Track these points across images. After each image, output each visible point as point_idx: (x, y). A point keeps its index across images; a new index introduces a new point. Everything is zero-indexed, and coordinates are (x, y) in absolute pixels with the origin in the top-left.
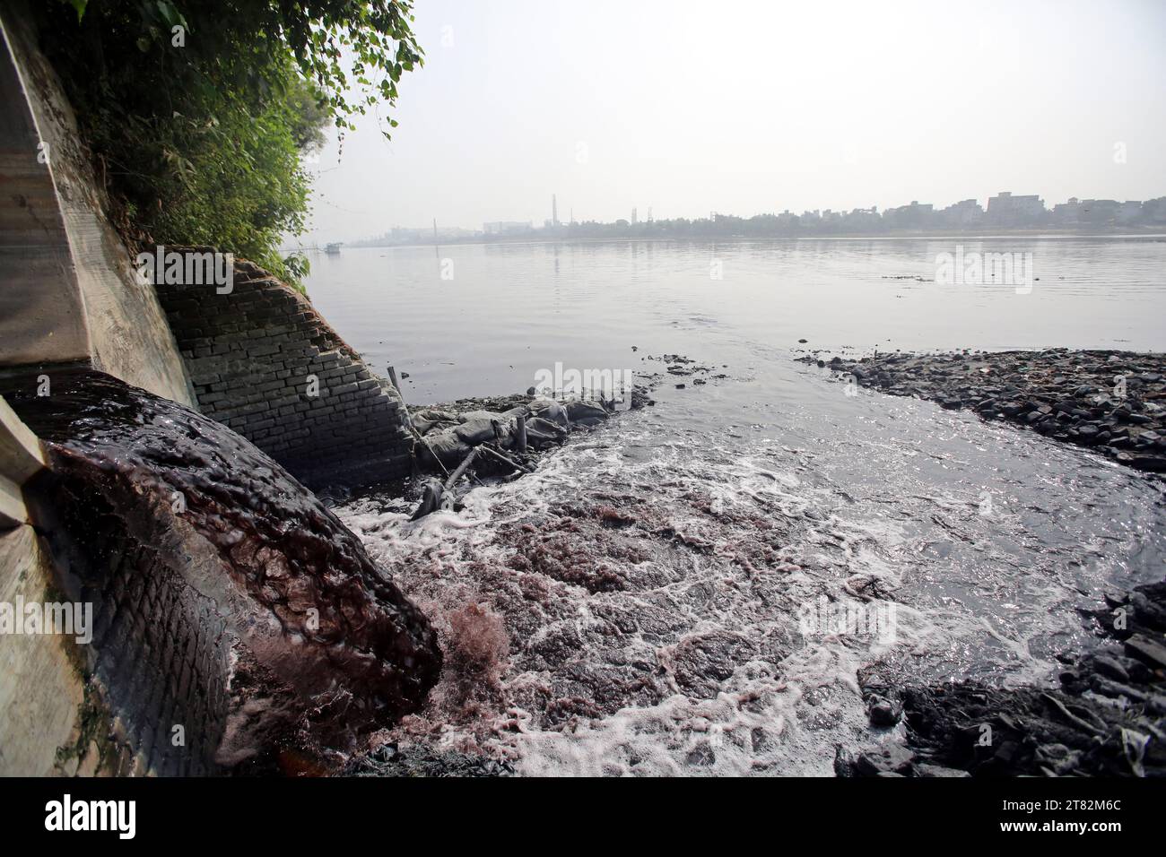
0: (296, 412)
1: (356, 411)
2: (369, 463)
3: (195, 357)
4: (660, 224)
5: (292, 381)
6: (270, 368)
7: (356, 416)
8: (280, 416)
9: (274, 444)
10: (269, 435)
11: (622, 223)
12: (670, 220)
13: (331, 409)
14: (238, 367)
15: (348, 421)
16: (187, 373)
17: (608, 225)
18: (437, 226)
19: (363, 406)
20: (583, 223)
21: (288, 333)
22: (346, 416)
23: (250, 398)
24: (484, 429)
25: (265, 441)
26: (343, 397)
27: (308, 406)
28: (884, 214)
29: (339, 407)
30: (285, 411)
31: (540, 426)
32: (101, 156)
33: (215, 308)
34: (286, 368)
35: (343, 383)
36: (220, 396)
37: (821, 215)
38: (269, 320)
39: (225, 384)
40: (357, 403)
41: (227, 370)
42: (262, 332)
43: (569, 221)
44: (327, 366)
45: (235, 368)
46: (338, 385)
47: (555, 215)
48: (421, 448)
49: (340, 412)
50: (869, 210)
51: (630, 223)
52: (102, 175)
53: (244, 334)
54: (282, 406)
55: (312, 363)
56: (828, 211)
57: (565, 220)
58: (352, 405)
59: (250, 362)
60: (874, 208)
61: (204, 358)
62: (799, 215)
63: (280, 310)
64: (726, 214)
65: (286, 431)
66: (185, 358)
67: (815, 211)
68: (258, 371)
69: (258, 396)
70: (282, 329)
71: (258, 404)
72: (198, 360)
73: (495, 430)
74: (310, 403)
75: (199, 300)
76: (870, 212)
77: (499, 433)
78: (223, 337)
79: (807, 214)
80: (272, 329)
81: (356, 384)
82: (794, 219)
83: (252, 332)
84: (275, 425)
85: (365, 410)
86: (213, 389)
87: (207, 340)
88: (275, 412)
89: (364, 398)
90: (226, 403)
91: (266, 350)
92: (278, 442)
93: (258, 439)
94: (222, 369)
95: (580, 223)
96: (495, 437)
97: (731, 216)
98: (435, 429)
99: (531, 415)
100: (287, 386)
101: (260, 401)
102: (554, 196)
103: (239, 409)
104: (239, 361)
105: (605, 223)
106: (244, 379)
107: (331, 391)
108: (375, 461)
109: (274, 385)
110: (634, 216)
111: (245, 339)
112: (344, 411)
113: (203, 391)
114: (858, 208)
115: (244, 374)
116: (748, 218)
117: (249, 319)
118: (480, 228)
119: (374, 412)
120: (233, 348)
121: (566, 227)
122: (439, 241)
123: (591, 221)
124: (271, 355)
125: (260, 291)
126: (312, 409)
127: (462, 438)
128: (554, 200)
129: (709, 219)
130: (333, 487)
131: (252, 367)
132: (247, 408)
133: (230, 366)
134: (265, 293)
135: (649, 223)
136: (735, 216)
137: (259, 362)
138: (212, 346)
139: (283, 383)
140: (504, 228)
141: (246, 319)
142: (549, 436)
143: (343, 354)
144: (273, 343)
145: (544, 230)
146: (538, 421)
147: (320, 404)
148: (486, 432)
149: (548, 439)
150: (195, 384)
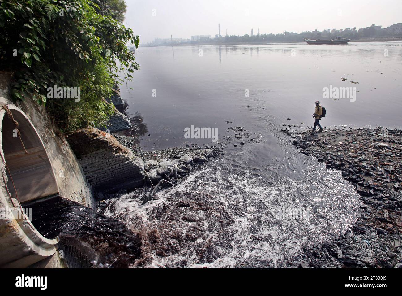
0: (110, 171)
1: (127, 169)
2: (132, 182)
3: (82, 160)
4: (262, 36)
5: (108, 163)
6: (102, 161)
7: (127, 170)
8: (106, 173)
9: (105, 180)
10: (103, 178)
11: (247, 36)
12: (267, 34)
13: (120, 169)
14: (93, 161)
15: (125, 172)
17: (241, 37)
18: (172, 37)
20: (231, 36)
21: (106, 151)
22: (124, 171)
23: (97, 169)
24: (165, 170)
25: (102, 179)
26: (123, 166)
27: (113, 169)
28: (359, 30)
29: (122, 169)
30: (107, 171)
31: (183, 168)
33: (86, 147)
34: (106, 160)
35: (123, 162)
36: (89, 169)
37: (331, 31)
38: (101, 148)
39: (90, 166)
40: (127, 167)
41: (90, 162)
42: (99, 151)
43: (225, 35)
44: (118, 158)
45: (92, 162)
46: (121, 163)
47: (219, 33)
48: (147, 177)
50: (353, 29)
51: (250, 35)
52: (53, 122)
53: (94, 153)
54: (106, 170)
55: (113, 158)
56: (334, 30)
57: (223, 35)
58: (126, 168)
59: (96, 160)
60: (355, 28)
61: (84, 160)
62: (321, 31)
63: (103, 145)
64: (290, 32)
65: (108, 176)
66: (79, 161)
67: (328, 30)
68: (99, 162)
69: (99, 168)
70: (104, 150)
71: (100, 170)
72: (82, 161)
73: (169, 170)
74: (114, 168)
75: (81, 145)
76: (353, 30)
77: (170, 171)
78: (88, 154)
79: (325, 31)
80: (101, 150)
81: (126, 162)
82: (319, 34)
83: (97, 152)
84: (105, 175)
85: (129, 169)
86: (87, 167)
87: (84, 155)
88: (104, 172)
89: (129, 166)
90: (91, 171)
91: (101, 156)
92: (106, 179)
93: (100, 179)
94: (89, 162)
95: (229, 36)
97: (292, 32)
98: (152, 169)
99: (181, 164)
100: (107, 164)
101: (100, 169)
102: (219, 24)
103: (95, 172)
104: (93, 160)
105: (240, 36)
106: (95, 164)
107: (119, 165)
108: (134, 182)
109: (104, 164)
110: (252, 32)
111: (94, 154)
112: (124, 170)
113: (85, 168)
114: (347, 28)
115: (95, 163)
116: (299, 33)
117: (95, 149)
118: (190, 38)
119: (132, 169)
120: (91, 156)
121: (223, 38)
122: (173, 43)
123: (234, 35)
124: (102, 157)
125: (97, 141)
126: (114, 170)
127: (159, 174)
128: (219, 26)
129: (283, 34)
130: (122, 190)
131: (97, 161)
132: (97, 172)
133: (91, 161)
134: (99, 141)
135: (258, 35)
136: (294, 32)
137: (99, 159)
138: (86, 157)
139: (106, 164)
140: (199, 38)
141: (94, 148)
142: (185, 171)
143: (123, 153)
144: (102, 154)
145: (215, 39)
146: (182, 166)
147: (117, 168)
148: (166, 172)
149: (185, 172)
150: (82, 167)
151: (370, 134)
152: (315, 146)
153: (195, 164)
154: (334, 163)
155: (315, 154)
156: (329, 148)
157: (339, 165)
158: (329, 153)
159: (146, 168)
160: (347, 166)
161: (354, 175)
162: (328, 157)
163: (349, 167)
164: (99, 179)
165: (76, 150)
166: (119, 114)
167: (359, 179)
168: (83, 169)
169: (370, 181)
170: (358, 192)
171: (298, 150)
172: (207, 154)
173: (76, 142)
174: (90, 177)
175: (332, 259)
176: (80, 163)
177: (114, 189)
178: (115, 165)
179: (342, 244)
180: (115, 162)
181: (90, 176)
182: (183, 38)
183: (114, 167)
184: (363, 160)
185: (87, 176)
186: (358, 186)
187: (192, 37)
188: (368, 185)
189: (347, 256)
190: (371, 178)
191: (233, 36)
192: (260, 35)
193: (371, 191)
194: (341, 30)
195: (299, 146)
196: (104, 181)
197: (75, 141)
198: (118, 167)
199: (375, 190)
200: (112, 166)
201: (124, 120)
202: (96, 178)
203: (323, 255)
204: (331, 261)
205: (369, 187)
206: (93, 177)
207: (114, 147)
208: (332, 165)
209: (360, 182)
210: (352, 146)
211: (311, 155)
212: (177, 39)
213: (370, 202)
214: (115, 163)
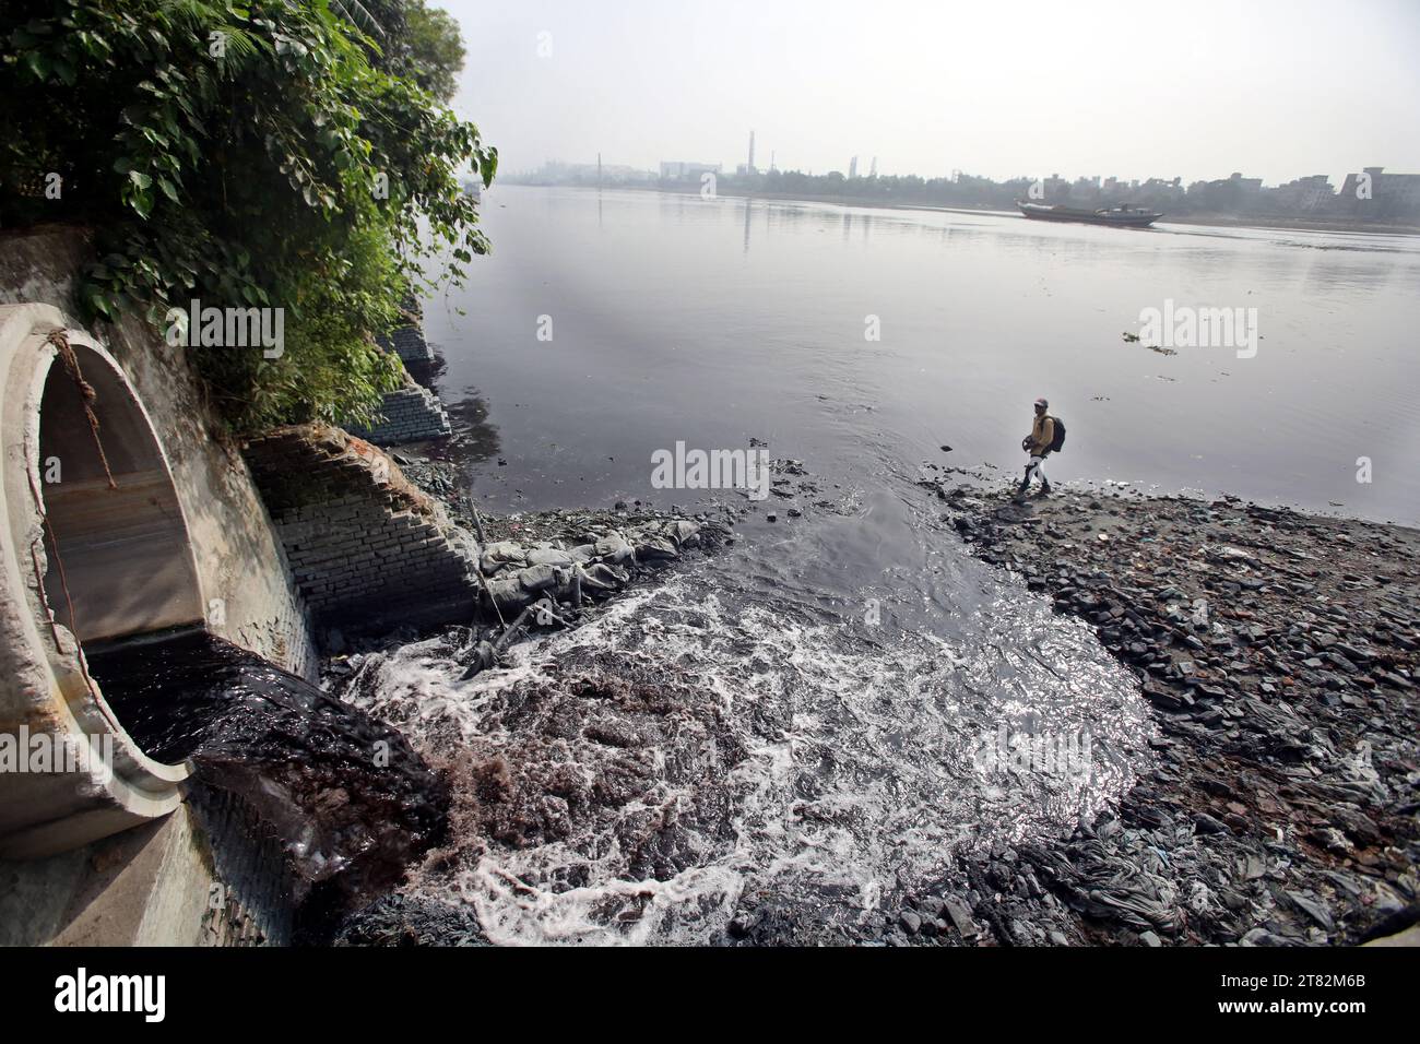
0: (372, 566)
1: (425, 564)
2: (437, 607)
3: (284, 524)
4: (885, 181)
5: (367, 540)
6: (349, 531)
7: (425, 568)
8: (357, 570)
9: (352, 592)
10: (348, 585)
11: (835, 176)
12: (899, 176)
13: (403, 563)
14: (320, 530)
15: (418, 573)
16: (278, 537)
17: (817, 178)
18: (602, 162)
19: (432, 560)
20: (786, 172)
21: (364, 501)
22: (417, 569)
23: (332, 555)
24: (545, 579)
25: (345, 590)
26: (413, 554)
27: (381, 561)
28: (1190, 188)
29: (410, 562)
31: (601, 574)
32: (204, 381)
33: (300, 484)
34: (362, 530)
35: (414, 540)
36: (307, 554)
37: (1101, 184)
38: (347, 491)
39: (310, 544)
40: (427, 558)
41: (312, 532)
42: (341, 501)
43: (768, 168)
44: (399, 527)
45: (318, 532)
46: (408, 542)
47: (751, 160)
48: (485, 594)
49: (410, 565)
50: (1170, 182)
51: (847, 176)
53: (326, 503)
54: (360, 562)
55: (385, 524)
56: (1113, 179)
57: (763, 167)
58: (422, 560)
59: (331, 526)
60: (1178, 180)
61: (292, 524)
62: (1072, 182)
63: (356, 483)
64: (973, 174)
65: (363, 581)
66: (276, 525)
67: (1094, 178)
68: (338, 533)
69: (339, 553)
70: (359, 497)
71: (339, 561)
72: (287, 526)
73: (556, 578)
74: (384, 559)
75: (287, 478)
76: (1170, 185)
77: (561, 582)
78: (308, 507)
79: (1083, 181)
80: (349, 498)
81: (425, 541)
82: (1065, 188)
83: (335, 502)
84: (353, 577)
85: (433, 564)
86: (302, 548)
87: (294, 510)
88: (353, 568)
89: (433, 554)
90: (311, 559)
91: (345, 515)
92: (356, 591)
93: (338, 588)
94: (308, 532)
95: (782, 172)
96: (556, 585)
97: (979, 177)
98: (503, 571)
99: (595, 561)
100: (363, 543)
101: (340, 557)
102: (752, 133)
103: (323, 565)
104: (322, 526)
105: (813, 175)
106: (326, 540)
107: (402, 548)
108: (443, 605)
109: (353, 543)
110: (853, 166)
111: (326, 507)
112: (414, 564)
113: (292, 550)
114: (1155, 178)
115: (326, 535)
116: (1002, 181)
117: (330, 492)
118: (656, 169)
119: (442, 565)
120: (316, 515)
121: (762, 176)
122: (603, 181)
123: (795, 171)
124: (349, 519)
125: (338, 468)
126: (385, 563)
127: (523, 588)
128: (752, 141)
129: (949, 179)
130: (404, 627)
131: (332, 530)
132: (329, 564)
133: (315, 529)
134: (343, 469)
135: (871, 178)
136: (985, 177)
137: (340, 525)
138: (298, 514)
139: (360, 542)
140: (686, 172)
141: (326, 490)
142: (608, 586)
143: (415, 513)
144: (351, 510)
145: (736, 178)
146: (600, 569)
147: (392, 559)
148: (546, 581)
149: (606, 589)
150: (284, 545)
151: (1199, 516)
152: (1021, 539)
153: (640, 564)
154: (1076, 598)
155: (1019, 566)
156: (1066, 549)
157: (1094, 607)
158: (1064, 566)
159: (485, 566)
160: (1118, 610)
161: (1138, 640)
162: (1060, 577)
163: (1124, 616)
164: (335, 589)
165: (269, 490)
166: (415, 390)
167: (1151, 655)
168: (288, 554)
169: (1186, 665)
170: (1146, 694)
171: (969, 549)
172: (679, 537)
173: (271, 467)
174: (307, 580)
175: (1048, 898)
176: (278, 532)
177: (378, 622)
178: (388, 547)
179: (1082, 856)
180: (391, 538)
181: (306, 576)
182: (635, 166)
183: (383, 553)
184: (1169, 597)
185: (296, 577)
186: (1147, 677)
187: (663, 165)
188: (1180, 676)
189: (1096, 892)
190: (1191, 654)
191: (792, 172)
192: (878, 177)
193: (1188, 697)
194: (1136, 182)
195: (974, 535)
196: (350, 595)
197: (269, 462)
198: (396, 555)
199: (1200, 694)
200: (379, 549)
201: (430, 408)
202: (327, 585)
203: (1021, 883)
204: (1044, 904)
205: (1183, 684)
206: (315, 579)
207: (388, 492)
208: (1072, 604)
209: (1153, 665)
210: (1138, 550)
211: (1009, 566)
212: (616, 167)
213: (1183, 729)
214: (388, 542)
